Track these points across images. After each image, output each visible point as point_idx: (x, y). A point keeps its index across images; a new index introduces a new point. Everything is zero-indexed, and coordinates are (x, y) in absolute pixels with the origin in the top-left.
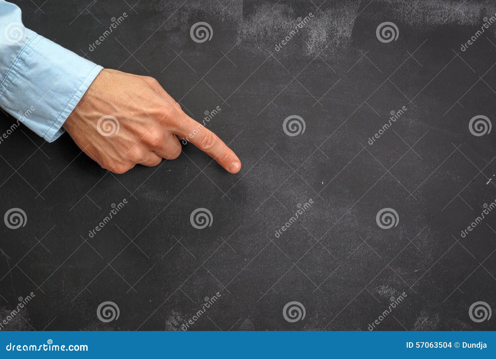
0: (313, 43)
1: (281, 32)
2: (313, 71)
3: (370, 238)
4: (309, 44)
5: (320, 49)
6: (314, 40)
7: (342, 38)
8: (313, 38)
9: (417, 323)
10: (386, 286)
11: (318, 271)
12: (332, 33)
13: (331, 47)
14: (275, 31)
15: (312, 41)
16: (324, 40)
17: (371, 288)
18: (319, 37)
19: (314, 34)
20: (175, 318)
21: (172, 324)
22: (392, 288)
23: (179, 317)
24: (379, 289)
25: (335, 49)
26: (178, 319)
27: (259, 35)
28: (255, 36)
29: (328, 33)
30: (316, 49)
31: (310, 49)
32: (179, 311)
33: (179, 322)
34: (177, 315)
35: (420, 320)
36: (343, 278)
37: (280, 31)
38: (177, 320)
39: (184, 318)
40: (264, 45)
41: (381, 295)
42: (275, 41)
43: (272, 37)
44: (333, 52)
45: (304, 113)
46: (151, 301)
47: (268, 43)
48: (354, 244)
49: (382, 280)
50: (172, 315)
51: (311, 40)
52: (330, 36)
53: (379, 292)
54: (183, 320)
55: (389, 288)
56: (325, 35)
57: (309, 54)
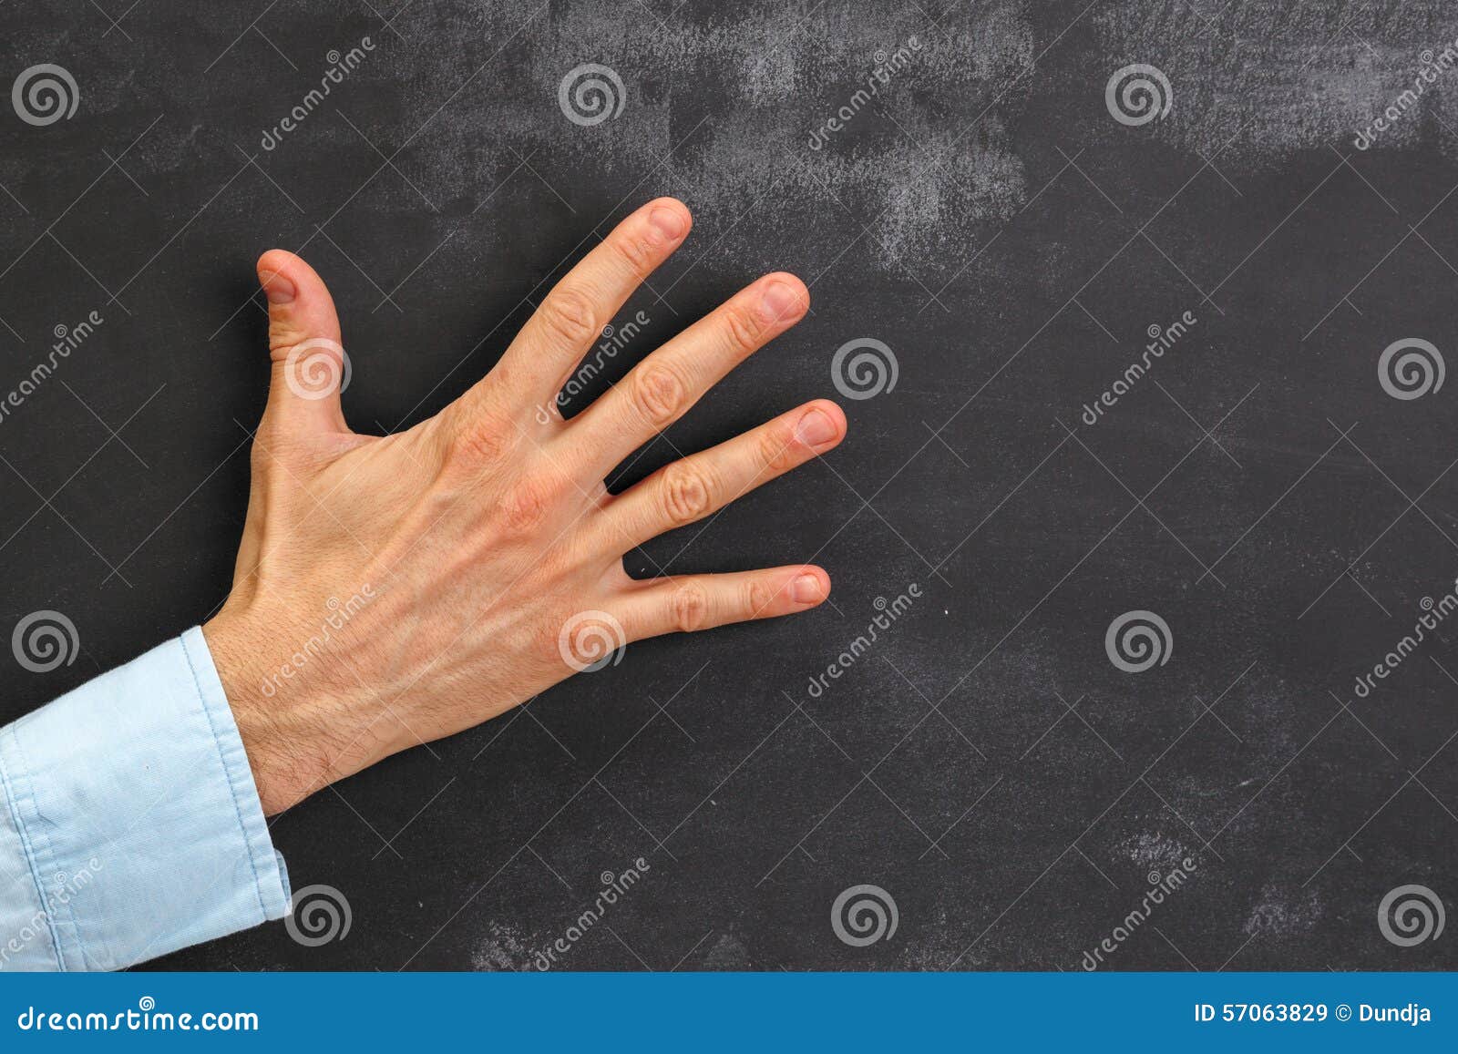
0: (899, 227)
1: (796, 198)
2: (903, 319)
3: (1100, 717)
4: (884, 233)
5: (923, 246)
6: (902, 218)
7: (989, 198)
8: (898, 214)
9: (1254, 922)
10: (1153, 835)
11: (942, 814)
12: (958, 194)
13: (956, 239)
14: (777, 196)
15: (896, 222)
16: (935, 217)
17: (1108, 845)
18: (917, 208)
19: (900, 198)
20: (501, 944)
21: (491, 962)
22: (1171, 839)
23: (513, 940)
24: (1132, 846)
25: (968, 246)
26: (509, 946)
27: (726, 212)
28: (714, 215)
29: (944, 194)
30: (909, 248)
31: (888, 247)
32: (511, 924)
33: (514, 957)
34: (505, 935)
35: (1261, 914)
36: (1018, 827)
37: (792, 194)
38: (507, 950)
39: (528, 945)
40: (743, 243)
41: (1139, 863)
42: (779, 227)
43: (766, 218)
44: (963, 256)
45: (881, 439)
46: (421, 905)
47: (758, 235)
48: (1052, 742)
49: (1141, 818)
50: (491, 937)
51: (891, 220)
52: (953, 203)
53: (1134, 856)
54: (526, 950)
55: (1163, 840)
56: (934, 199)
57: (886, 265)
